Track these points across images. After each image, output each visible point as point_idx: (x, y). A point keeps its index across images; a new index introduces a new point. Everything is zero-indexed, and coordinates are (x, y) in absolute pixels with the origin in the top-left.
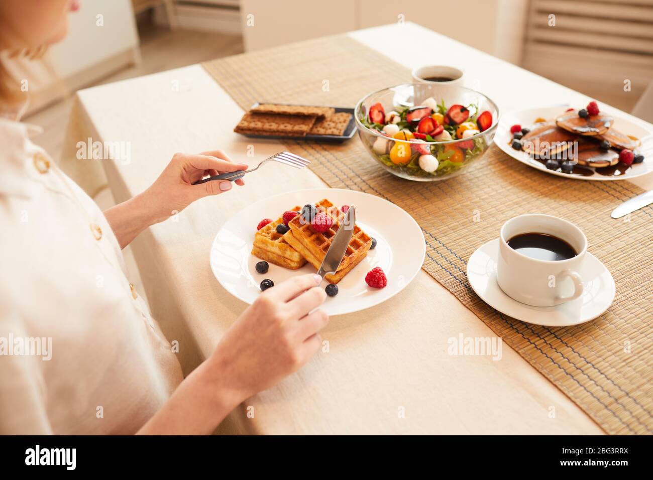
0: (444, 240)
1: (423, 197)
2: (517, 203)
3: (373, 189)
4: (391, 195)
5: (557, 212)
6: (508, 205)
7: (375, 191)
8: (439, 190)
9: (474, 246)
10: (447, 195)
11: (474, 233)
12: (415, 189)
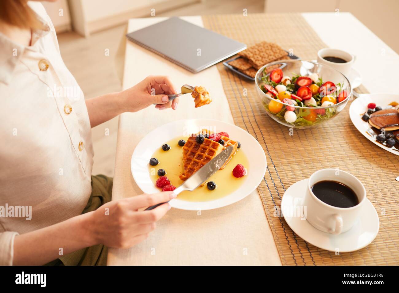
0: (279, 169)
1: (284, 137)
2: (342, 158)
3: (256, 123)
4: (265, 129)
5: (366, 171)
6: (335, 157)
7: (256, 124)
8: (296, 134)
9: (296, 178)
10: (299, 139)
11: (301, 169)
12: (282, 130)
